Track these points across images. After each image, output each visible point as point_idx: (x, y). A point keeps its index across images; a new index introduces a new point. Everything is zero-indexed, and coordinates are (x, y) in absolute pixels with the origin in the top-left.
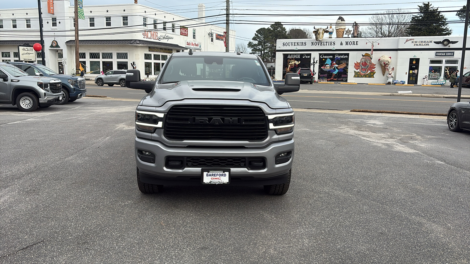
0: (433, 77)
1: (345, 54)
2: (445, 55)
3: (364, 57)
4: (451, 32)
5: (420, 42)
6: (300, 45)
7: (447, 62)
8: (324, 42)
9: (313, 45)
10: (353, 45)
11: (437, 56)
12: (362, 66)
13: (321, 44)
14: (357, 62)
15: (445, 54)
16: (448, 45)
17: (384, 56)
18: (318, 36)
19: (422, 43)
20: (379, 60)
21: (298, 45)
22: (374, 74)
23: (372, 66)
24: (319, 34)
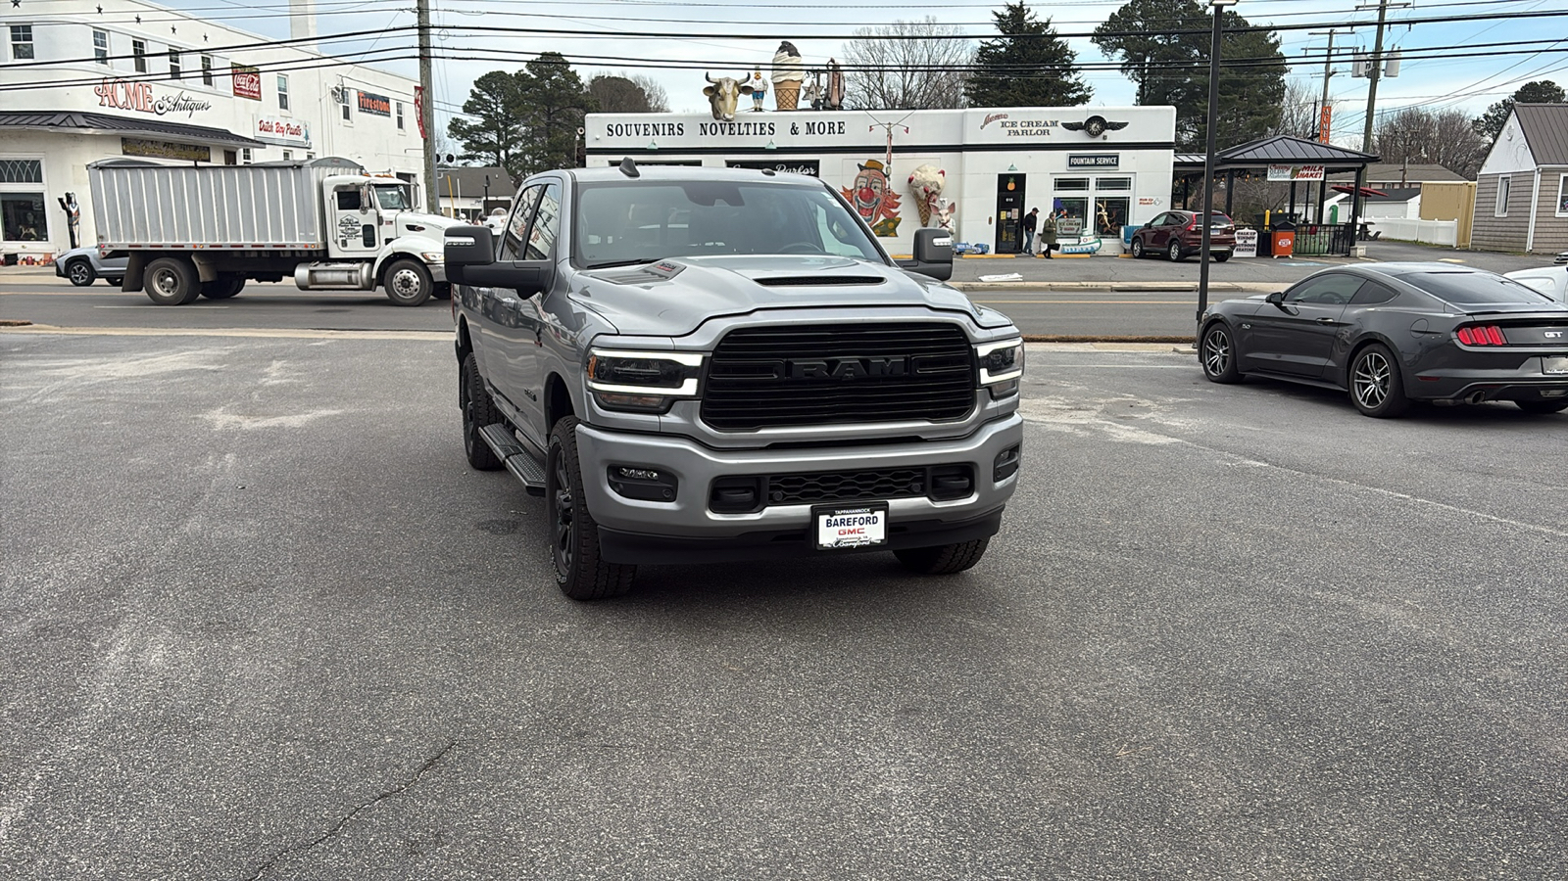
0: (1066, 229)
1: (807, 164)
2: (1095, 165)
3: (865, 172)
4: (1090, 94)
5: (1024, 124)
6: (664, 134)
7: (1103, 184)
8: (739, 124)
9: (706, 133)
10: (829, 133)
11: (1073, 165)
12: (859, 202)
13: (731, 129)
14: (844, 189)
15: (1093, 161)
16: (1100, 133)
17: (923, 169)
18: (721, 104)
19: (1031, 128)
20: (910, 180)
21: (658, 134)
22: (896, 226)
23: (890, 201)
24: (723, 99)
